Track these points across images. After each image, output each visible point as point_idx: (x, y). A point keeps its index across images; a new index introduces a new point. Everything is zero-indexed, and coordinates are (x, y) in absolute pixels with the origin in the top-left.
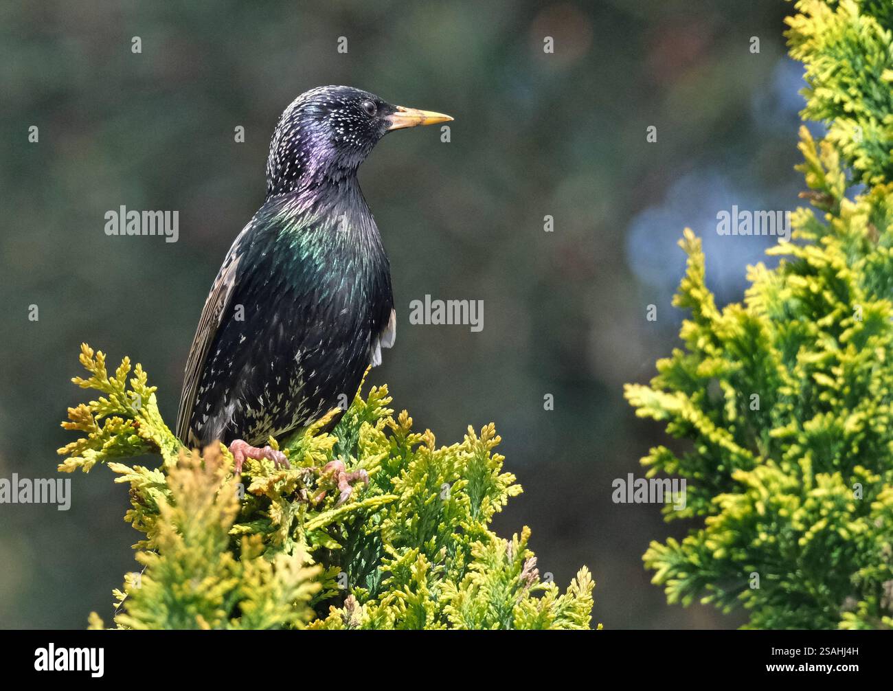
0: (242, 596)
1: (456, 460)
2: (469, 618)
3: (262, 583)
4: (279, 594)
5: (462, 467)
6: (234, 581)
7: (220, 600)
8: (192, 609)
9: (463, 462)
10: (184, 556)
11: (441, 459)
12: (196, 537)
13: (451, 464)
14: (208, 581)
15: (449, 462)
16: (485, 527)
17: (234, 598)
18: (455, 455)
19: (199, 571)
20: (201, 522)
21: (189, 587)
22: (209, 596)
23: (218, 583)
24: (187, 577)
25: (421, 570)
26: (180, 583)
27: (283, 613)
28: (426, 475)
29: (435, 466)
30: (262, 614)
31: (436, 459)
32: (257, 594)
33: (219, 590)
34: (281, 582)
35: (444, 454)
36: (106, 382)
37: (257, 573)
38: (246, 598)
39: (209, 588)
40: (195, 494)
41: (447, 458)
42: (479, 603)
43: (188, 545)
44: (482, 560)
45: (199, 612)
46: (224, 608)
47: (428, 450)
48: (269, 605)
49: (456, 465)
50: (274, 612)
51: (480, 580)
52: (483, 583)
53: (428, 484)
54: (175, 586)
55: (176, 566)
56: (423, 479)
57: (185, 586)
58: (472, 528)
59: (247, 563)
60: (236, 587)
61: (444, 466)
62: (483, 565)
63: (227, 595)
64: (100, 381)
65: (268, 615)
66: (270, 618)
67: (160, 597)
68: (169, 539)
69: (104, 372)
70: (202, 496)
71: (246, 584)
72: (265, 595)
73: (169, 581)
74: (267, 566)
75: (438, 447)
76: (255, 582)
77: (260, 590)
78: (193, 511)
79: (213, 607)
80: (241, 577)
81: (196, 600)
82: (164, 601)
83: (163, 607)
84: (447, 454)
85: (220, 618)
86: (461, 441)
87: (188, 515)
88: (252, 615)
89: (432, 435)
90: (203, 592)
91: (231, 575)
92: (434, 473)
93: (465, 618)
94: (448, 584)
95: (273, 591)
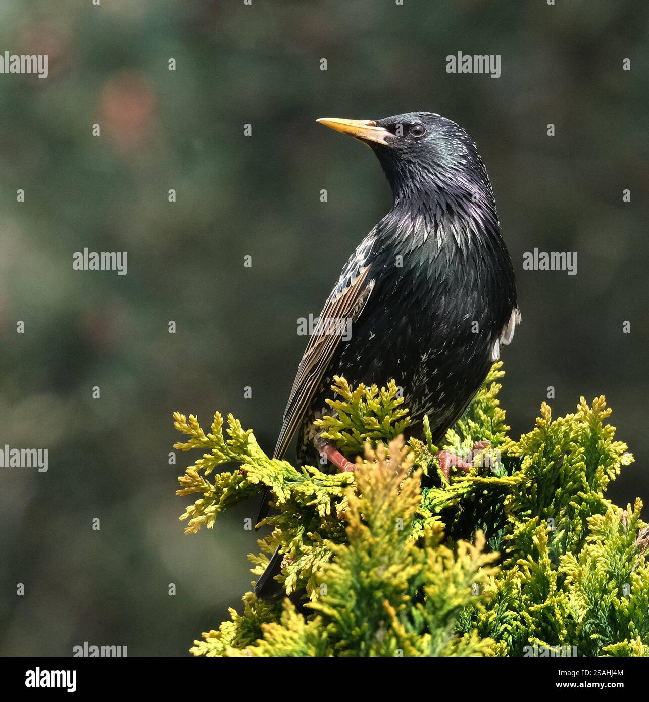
0: (425, 580)
1: (571, 430)
2: (589, 589)
3: (445, 568)
4: (461, 578)
5: (578, 436)
6: (419, 566)
7: (405, 586)
8: (379, 594)
9: (578, 431)
10: (371, 545)
11: (558, 429)
12: (382, 527)
13: (566, 434)
14: (394, 568)
15: (565, 431)
16: (600, 495)
17: (417, 583)
18: (570, 425)
19: (386, 559)
20: (387, 512)
21: (377, 575)
22: (395, 582)
23: (403, 569)
24: (374, 565)
25: (543, 542)
26: (368, 571)
27: (465, 597)
28: (543, 445)
29: (552, 436)
30: (445, 598)
31: (552, 429)
32: (441, 580)
33: (404, 576)
34: (462, 567)
35: (560, 425)
36: (205, 439)
37: (440, 559)
38: (431, 583)
39: (395, 575)
40: (381, 486)
41: (563, 428)
42: (598, 575)
43: (375, 535)
44: (599, 532)
45: (386, 597)
46: (408, 593)
47: (545, 421)
48: (452, 589)
49: (572, 435)
50: (456, 595)
51: (598, 552)
52: (601, 555)
53: (545, 453)
54: (363, 574)
55: (363, 554)
56: (540, 449)
57: (371, 573)
58: (589, 496)
59: (430, 550)
60: (420, 572)
61: (561, 435)
62: (600, 537)
63: (411, 580)
64: (200, 440)
65: (450, 598)
66: (452, 601)
67: (349, 583)
68: (356, 528)
69: (201, 431)
70: (388, 487)
71: (429, 569)
72: (447, 579)
73: (357, 568)
74: (448, 553)
75: (554, 417)
76: (438, 567)
77: (443, 576)
78: (379, 502)
79: (398, 591)
80: (425, 563)
81: (382, 585)
82: (352, 587)
83: (352, 592)
84: (563, 425)
85: (406, 603)
86: (575, 411)
87: (374, 507)
88: (435, 599)
89: (548, 407)
90: (389, 578)
91: (415, 561)
92: (551, 442)
93: (585, 589)
94: (569, 556)
95: (455, 576)
